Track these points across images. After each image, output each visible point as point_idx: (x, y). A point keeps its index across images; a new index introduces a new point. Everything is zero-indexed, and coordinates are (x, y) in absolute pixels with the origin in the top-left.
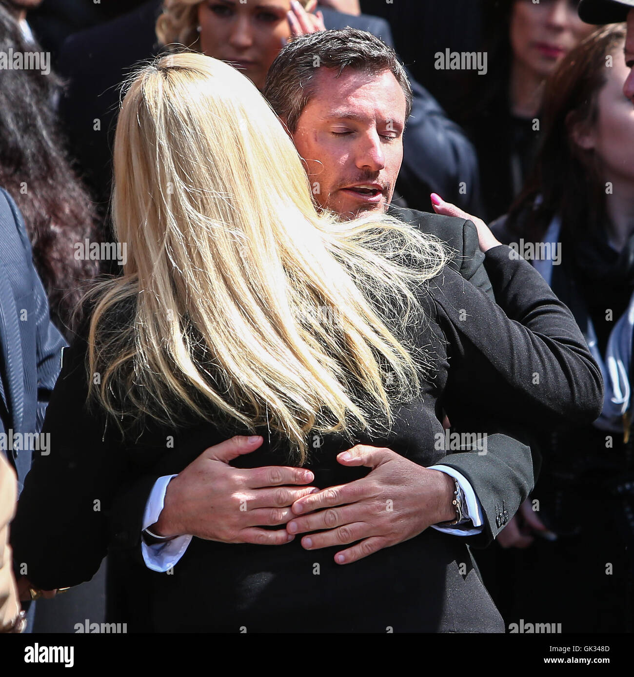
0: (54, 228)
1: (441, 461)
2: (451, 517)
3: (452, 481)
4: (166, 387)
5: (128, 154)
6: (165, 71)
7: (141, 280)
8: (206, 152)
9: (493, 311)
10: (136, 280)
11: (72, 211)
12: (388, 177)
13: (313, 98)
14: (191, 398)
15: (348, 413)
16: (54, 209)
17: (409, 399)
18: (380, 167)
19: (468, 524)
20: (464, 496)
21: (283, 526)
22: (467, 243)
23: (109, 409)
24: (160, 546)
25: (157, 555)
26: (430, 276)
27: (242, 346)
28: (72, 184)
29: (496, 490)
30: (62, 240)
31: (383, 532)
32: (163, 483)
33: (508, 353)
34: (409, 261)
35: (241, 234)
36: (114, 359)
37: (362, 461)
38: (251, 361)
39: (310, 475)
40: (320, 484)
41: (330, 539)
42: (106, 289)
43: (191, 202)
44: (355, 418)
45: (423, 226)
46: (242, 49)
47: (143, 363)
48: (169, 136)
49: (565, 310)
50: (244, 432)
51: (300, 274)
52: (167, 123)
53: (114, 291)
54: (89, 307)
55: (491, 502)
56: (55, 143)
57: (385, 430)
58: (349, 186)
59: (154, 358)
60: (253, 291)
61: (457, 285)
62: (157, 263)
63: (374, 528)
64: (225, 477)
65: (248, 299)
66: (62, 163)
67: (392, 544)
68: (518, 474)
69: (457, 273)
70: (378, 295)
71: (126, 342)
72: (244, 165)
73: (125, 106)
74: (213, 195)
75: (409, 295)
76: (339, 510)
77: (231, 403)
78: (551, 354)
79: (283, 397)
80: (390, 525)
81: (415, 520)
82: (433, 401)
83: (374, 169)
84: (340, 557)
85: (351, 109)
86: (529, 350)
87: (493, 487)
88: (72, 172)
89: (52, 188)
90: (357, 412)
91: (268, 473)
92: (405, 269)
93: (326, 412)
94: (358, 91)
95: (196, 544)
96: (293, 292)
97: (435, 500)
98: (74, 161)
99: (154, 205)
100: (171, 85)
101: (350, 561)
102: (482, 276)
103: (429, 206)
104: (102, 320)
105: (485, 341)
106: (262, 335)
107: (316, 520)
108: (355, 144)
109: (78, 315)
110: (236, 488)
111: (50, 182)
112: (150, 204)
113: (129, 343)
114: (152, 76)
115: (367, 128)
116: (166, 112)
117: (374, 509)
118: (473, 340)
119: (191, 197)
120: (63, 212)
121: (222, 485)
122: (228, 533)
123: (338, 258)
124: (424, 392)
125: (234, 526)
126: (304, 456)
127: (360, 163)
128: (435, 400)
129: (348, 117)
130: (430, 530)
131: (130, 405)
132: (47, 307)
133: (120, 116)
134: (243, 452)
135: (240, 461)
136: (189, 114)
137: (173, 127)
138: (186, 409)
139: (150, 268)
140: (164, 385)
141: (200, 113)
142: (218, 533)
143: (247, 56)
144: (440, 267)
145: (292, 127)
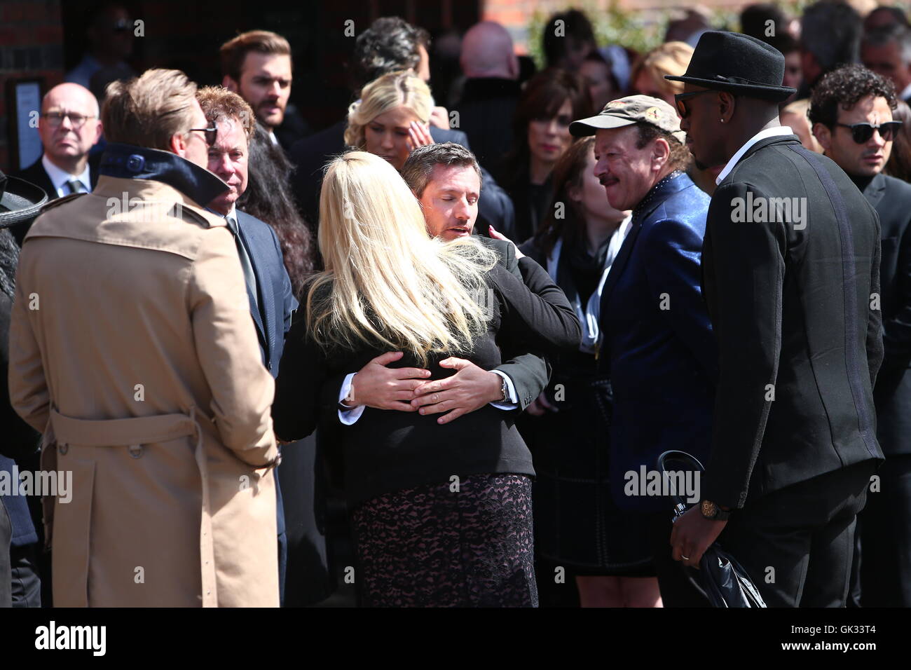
0: (288, 245)
1: (498, 368)
2: (500, 398)
3: (501, 378)
4: (349, 329)
5: (328, 206)
6: (348, 161)
7: (335, 273)
8: (369, 204)
9: (524, 289)
10: (333, 273)
11: (297, 236)
12: (471, 223)
13: (432, 180)
14: (363, 335)
15: (449, 342)
16: (288, 235)
17: (482, 334)
18: (468, 218)
19: (509, 402)
20: (507, 386)
21: (409, 402)
22: (510, 255)
23: (318, 342)
24: (348, 411)
25: (346, 417)
26: (490, 269)
27: (391, 307)
28: (298, 221)
29: (526, 385)
30: (293, 252)
31: (462, 405)
32: (349, 378)
33: (531, 311)
34: (480, 262)
35: (390, 248)
36: (321, 315)
37: (452, 366)
38: (396, 314)
39: (429, 373)
40: (432, 378)
41: (434, 409)
42: (316, 278)
43: (362, 230)
44: (453, 345)
45: (486, 244)
46: (388, 150)
47: (337, 317)
48: (350, 195)
49: (561, 291)
50: (394, 350)
51: (422, 268)
52: (349, 189)
53: (320, 279)
54: (306, 288)
55: (522, 391)
56: (289, 199)
57: (468, 350)
58: (451, 228)
59: (343, 313)
60: (397, 277)
61: (504, 274)
62: (345, 266)
63: (458, 403)
64: (383, 373)
65: (395, 283)
66: (293, 210)
67: (468, 412)
68: (538, 377)
69: (504, 268)
70: (464, 278)
71: (327, 306)
72: (390, 211)
73: (326, 179)
74: (374, 227)
75: (480, 278)
76: (440, 393)
77: (386, 337)
78: (555, 314)
79: (414, 333)
80: (466, 402)
81: (481, 399)
82: (493, 337)
83: (465, 219)
84: (440, 420)
85: (453, 186)
86: (542, 311)
87: (524, 383)
88: (299, 215)
89: (286, 223)
90: (455, 342)
91: (407, 371)
92: (477, 265)
93: (438, 341)
94: (456, 176)
95: (368, 411)
96: (418, 278)
97: (491, 389)
98: (301, 209)
99: (342, 233)
100: (351, 168)
101: (446, 422)
102: (518, 272)
103: (489, 235)
104: (315, 293)
105: (520, 306)
106: (402, 301)
107: (427, 399)
108: (456, 205)
109: (301, 292)
110: (389, 379)
111: (286, 220)
112: (340, 233)
113: (329, 306)
114: (341, 163)
115: (461, 196)
116: (348, 184)
117: (458, 393)
118: (514, 305)
119: (362, 229)
120: (293, 236)
121: (381, 377)
122: (385, 403)
123: (442, 260)
124: (489, 331)
125: (387, 399)
126: (425, 365)
127: (457, 216)
128: (495, 335)
129: (452, 191)
130: (488, 405)
131: (329, 339)
132: (291, 288)
133: (323, 185)
134: (392, 360)
135: (391, 365)
136: (360, 184)
137: (353, 191)
138: (361, 341)
139: (341, 268)
140: (348, 328)
141: (367, 184)
142: (380, 404)
143: (390, 154)
144: (494, 265)
145: (419, 195)
